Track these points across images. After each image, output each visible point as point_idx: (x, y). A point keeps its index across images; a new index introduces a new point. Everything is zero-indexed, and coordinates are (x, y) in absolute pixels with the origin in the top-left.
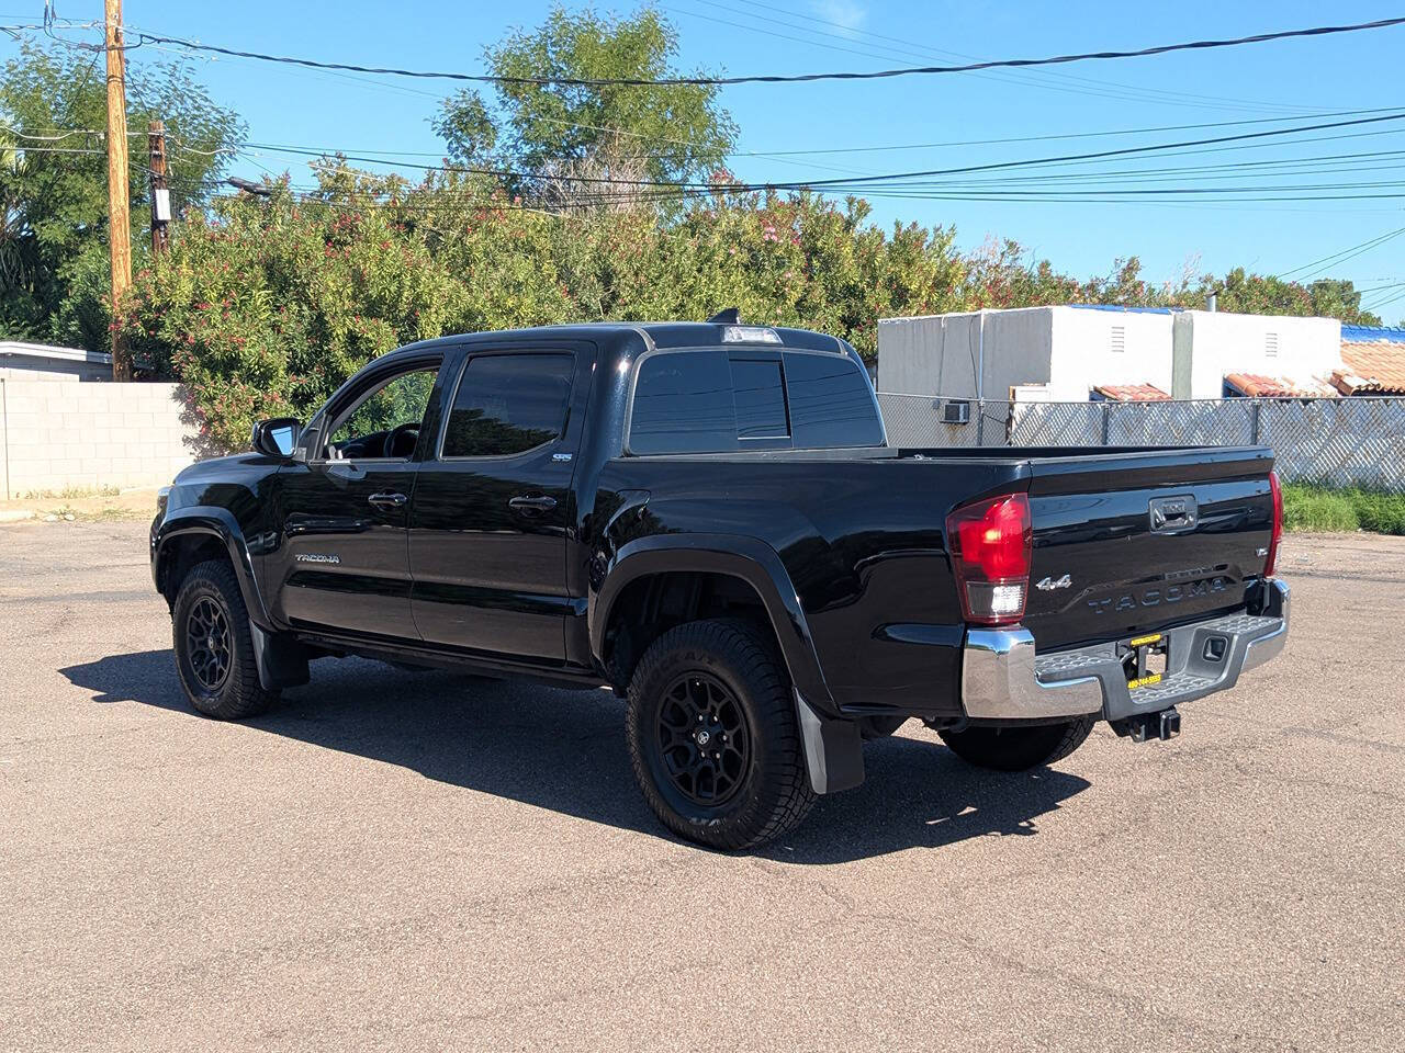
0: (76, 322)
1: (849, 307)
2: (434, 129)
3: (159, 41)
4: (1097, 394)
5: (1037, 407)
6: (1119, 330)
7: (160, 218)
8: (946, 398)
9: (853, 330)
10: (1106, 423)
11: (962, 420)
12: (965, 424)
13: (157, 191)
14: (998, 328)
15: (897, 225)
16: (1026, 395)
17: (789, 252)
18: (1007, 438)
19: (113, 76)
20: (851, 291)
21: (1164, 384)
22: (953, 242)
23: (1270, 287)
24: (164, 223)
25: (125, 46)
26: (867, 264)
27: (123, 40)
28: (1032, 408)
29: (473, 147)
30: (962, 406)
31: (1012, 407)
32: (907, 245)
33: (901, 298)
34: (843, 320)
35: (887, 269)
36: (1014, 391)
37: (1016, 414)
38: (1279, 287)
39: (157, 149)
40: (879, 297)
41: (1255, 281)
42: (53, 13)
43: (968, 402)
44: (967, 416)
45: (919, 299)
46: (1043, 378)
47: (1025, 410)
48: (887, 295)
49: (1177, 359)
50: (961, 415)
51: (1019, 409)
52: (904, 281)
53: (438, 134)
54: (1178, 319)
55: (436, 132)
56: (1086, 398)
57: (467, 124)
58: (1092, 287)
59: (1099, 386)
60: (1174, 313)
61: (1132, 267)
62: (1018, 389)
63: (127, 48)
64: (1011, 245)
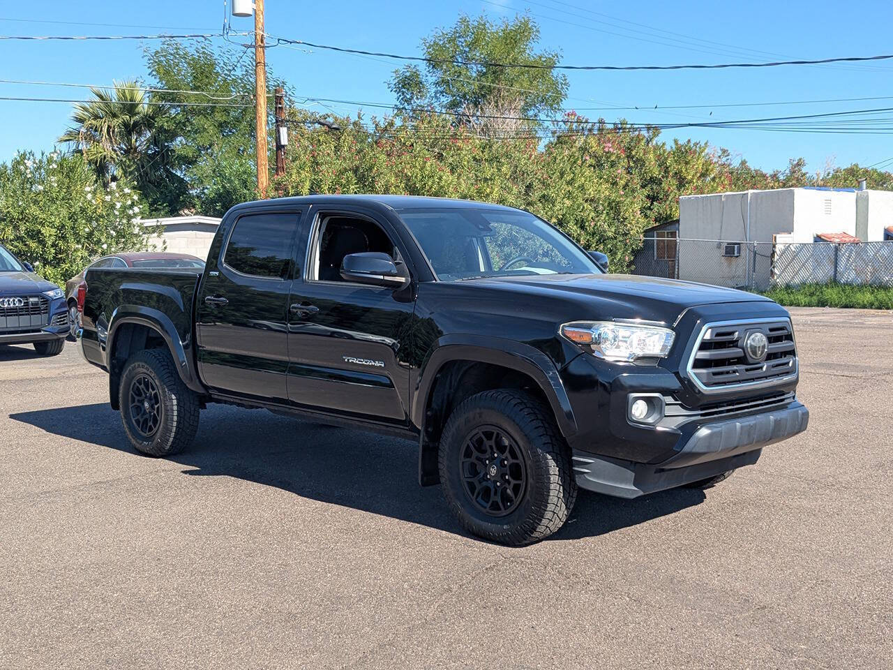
0: (220, 204)
1: (652, 189)
2: (389, 88)
3: (291, 43)
4: (818, 239)
5: (791, 246)
6: (828, 201)
7: (282, 144)
8: (726, 241)
9: (655, 203)
10: (836, 255)
11: (736, 255)
12: (737, 257)
13: (281, 128)
14: (759, 201)
15: (676, 141)
16: (782, 240)
17: (618, 157)
18: (772, 264)
19: (259, 63)
20: (653, 180)
21: (852, 232)
22: (706, 151)
23: (875, 175)
24: (283, 146)
25: (266, 45)
26: (662, 164)
27: (265, 41)
28: (788, 247)
29: (412, 98)
30: (736, 246)
31: (774, 246)
32: (684, 153)
33: (682, 183)
34: (648, 197)
35: (674, 168)
36: (775, 237)
37: (777, 250)
38: (880, 174)
39: (280, 104)
40: (670, 184)
41: (867, 171)
42: (230, 27)
43: (739, 244)
44: (739, 251)
45: (692, 184)
46: (789, 229)
47: (783, 248)
48: (675, 182)
49: (859, 218)
50: (736, 252)
51: (779, 248)
52: (684, 174)
53: (391, 91)
54: (859, 195)
55: (390, 89)
56: (812, 241)
57: (408, 84)
58: (774, 176)
59: (819, 234)
60: (856, 191)
61: (800, 164)
62: (778, 236)
63: (268, 47)
64: (724, 151)
